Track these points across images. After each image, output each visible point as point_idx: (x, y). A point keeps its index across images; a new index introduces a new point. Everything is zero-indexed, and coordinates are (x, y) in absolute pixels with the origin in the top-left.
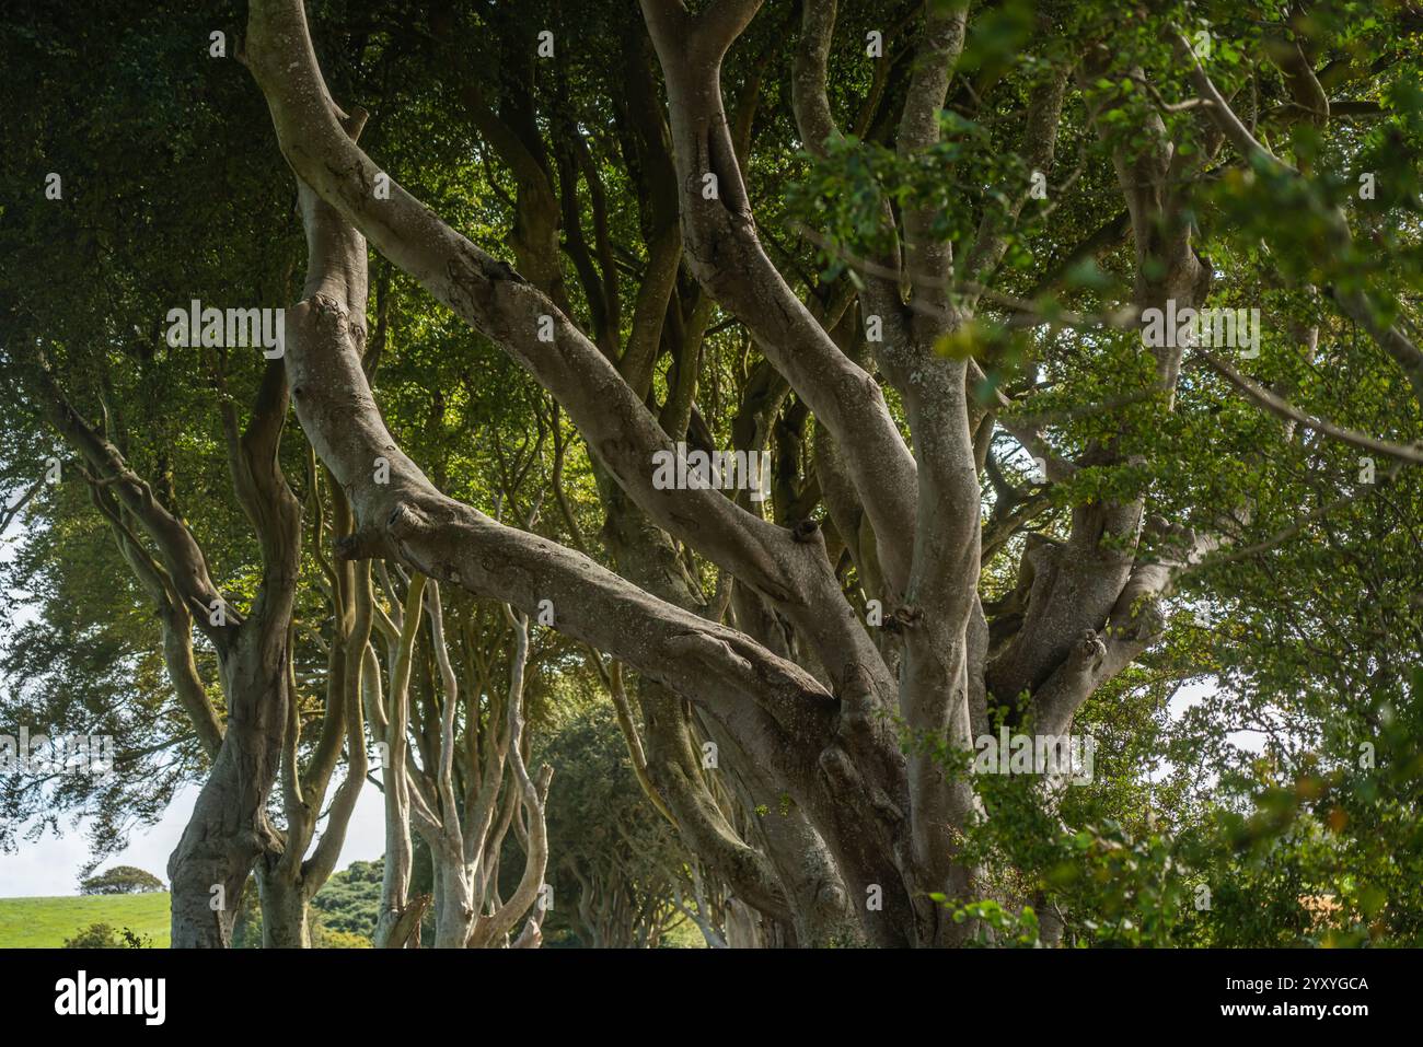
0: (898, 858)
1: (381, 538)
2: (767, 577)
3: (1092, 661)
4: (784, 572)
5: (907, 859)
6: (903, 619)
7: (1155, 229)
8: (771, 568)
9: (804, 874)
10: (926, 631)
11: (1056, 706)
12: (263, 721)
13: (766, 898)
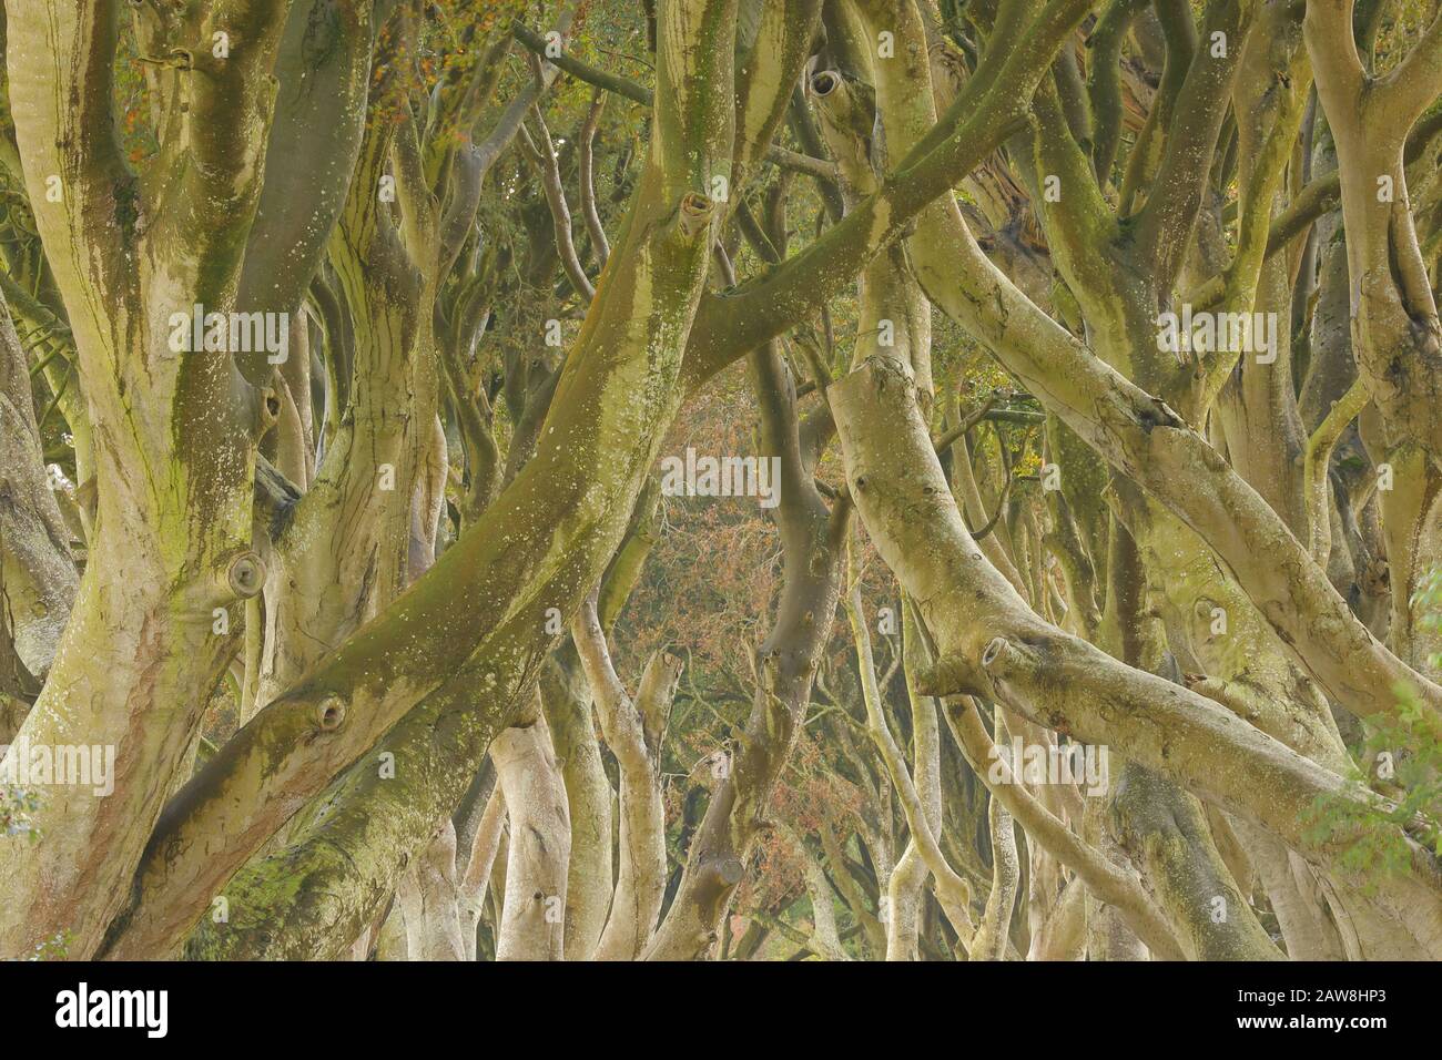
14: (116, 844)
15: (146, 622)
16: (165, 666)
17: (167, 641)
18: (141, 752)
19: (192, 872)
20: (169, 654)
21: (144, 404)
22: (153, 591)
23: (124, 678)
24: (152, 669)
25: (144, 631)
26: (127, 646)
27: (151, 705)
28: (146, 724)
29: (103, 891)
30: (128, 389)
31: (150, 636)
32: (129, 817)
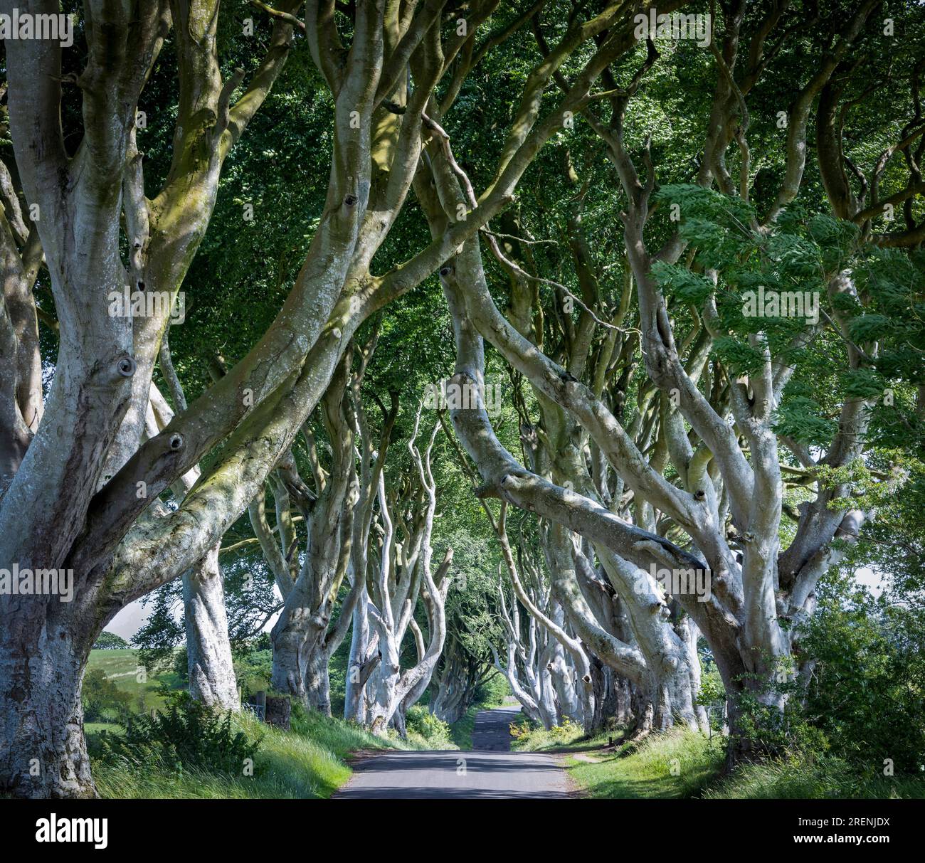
0: (739, 645)
1: (496, 489)
2: (682, 515)
3: (827, 556)
4: (690, 514)
5: (743, 644)
6: (746, 538)
7: (860, 356)
8: (684, 511)
9: (656, 649)
10: (756, 544)
11: (810, 576)
12: (326, 554)
13: (618, 662)
14: (72, 501)
15: (81, 391)
16: (91, 413)
17: (91, 400)
18: (82, 456)
19: (114, 517)
20: (92, 408)
21: (73, 279)
22: (83, 376)
23: (72, 419)
24: (84, 415)
25: (80, 396)
26: (72, 404)
27: (85, 433)
28: (83, 442)
29: (68, 525)
30: (66, 271)
31: (83, 397)
32: (78, 488)
